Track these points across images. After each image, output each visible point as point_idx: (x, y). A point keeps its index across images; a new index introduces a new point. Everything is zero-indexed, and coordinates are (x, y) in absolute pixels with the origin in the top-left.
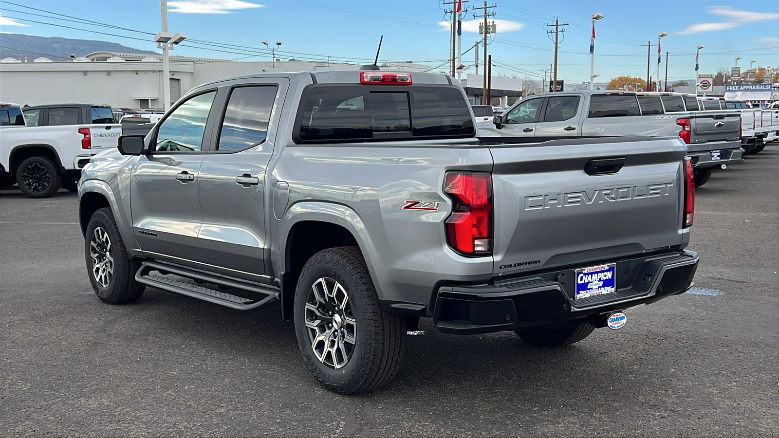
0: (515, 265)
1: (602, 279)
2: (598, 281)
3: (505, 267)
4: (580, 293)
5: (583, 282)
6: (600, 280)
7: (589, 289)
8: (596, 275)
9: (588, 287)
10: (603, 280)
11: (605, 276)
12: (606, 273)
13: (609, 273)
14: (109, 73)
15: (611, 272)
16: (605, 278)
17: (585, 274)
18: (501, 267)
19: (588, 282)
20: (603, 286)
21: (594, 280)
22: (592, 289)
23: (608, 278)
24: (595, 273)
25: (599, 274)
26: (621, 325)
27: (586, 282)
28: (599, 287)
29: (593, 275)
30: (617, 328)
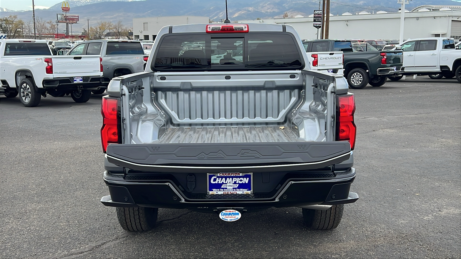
1: (237, 182)
2: (233, 184)
4: (213, 191)
5: (216, 182)
6: (235, 183)
8: (231, 179)
9: (222, 187)
10: (239, 183)
11: (241, 181)
12: (242, 179)
13: (245, 179)
14: (418, 18)
15: (248, 179)
17: (219, 177)
19: (221, 183)
20: (239, 188)
21: (229, 182)
22: (226, 188)
23: (244, 182)
24: (229, 177)
25: (234, 179)
26: (235, 219)
27: (219, 183)
28: (233, 188)
30: (229, 221)
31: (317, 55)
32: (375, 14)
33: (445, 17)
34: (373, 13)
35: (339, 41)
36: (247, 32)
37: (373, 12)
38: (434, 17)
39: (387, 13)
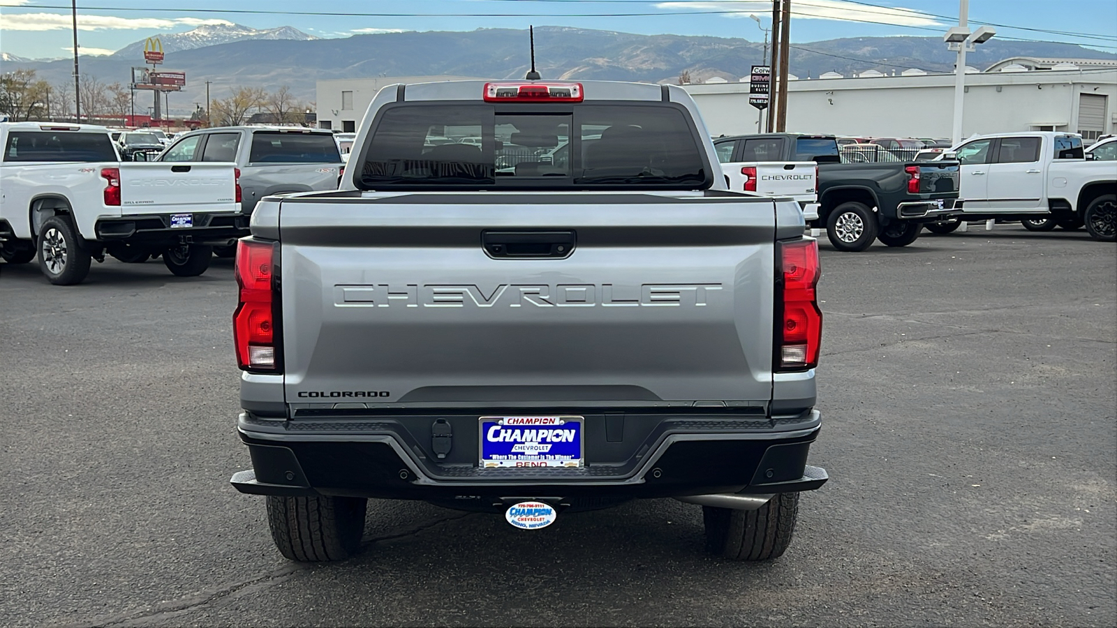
0: (332, 394)
1: (548, 440)
2: (539, 443)
3: (310, 394)
4: (491, 458)
5: (500, 439)
6: (544, 441)
7: (516, 454)
8: (534, 432)
9: (513, 450)
10: (552, 442)
11: (557, 436)
12: (559, 431)
13: (567, 431)
14: (999, 88)
15: (573, 431)
16: (555, 440)
17: (505, 428)
18: (300, 394)
19: (512, 440)
20: (552, 452)
21: (529, 440)
22: (523, 454)
23: (564, 440)
24: (530, 428)
25: (541, 431)
26: (541, 524)
27: (507, 440)
28: (540, 454)
29: (527, 431)
30: (528, 528)
31: (754, 168)
32: (898, 76)
33: (1065, 85)
34: (893, 75)
35: (809, 138)
36: (579, 100)
37: (892, 72)
38: (1040, 86)
39: (926, 74)
